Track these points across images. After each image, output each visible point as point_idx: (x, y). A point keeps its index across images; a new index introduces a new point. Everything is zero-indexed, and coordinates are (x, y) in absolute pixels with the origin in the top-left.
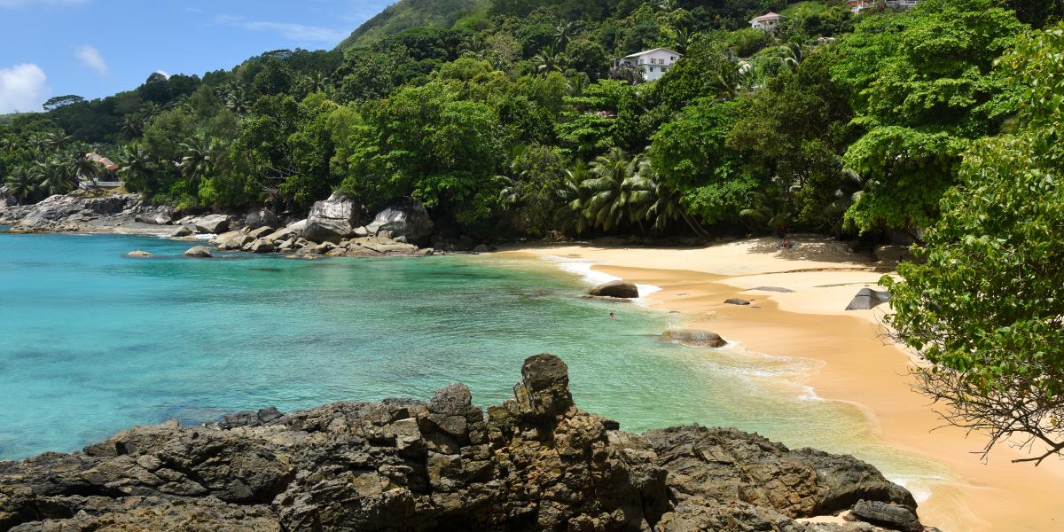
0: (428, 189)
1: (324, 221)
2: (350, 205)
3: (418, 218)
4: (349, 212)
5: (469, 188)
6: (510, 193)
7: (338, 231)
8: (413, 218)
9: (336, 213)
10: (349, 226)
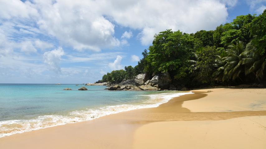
0: (164, 66)
1: (137, 80)
2: (145, 75)
3: (164, 78)
4: (144, 77)
5: (178, 65)
6: (195, 66)
7: (139, 83)
8: (161, 78)
9: (140, 77)
10: (143, 81)
